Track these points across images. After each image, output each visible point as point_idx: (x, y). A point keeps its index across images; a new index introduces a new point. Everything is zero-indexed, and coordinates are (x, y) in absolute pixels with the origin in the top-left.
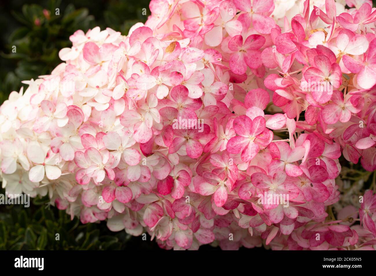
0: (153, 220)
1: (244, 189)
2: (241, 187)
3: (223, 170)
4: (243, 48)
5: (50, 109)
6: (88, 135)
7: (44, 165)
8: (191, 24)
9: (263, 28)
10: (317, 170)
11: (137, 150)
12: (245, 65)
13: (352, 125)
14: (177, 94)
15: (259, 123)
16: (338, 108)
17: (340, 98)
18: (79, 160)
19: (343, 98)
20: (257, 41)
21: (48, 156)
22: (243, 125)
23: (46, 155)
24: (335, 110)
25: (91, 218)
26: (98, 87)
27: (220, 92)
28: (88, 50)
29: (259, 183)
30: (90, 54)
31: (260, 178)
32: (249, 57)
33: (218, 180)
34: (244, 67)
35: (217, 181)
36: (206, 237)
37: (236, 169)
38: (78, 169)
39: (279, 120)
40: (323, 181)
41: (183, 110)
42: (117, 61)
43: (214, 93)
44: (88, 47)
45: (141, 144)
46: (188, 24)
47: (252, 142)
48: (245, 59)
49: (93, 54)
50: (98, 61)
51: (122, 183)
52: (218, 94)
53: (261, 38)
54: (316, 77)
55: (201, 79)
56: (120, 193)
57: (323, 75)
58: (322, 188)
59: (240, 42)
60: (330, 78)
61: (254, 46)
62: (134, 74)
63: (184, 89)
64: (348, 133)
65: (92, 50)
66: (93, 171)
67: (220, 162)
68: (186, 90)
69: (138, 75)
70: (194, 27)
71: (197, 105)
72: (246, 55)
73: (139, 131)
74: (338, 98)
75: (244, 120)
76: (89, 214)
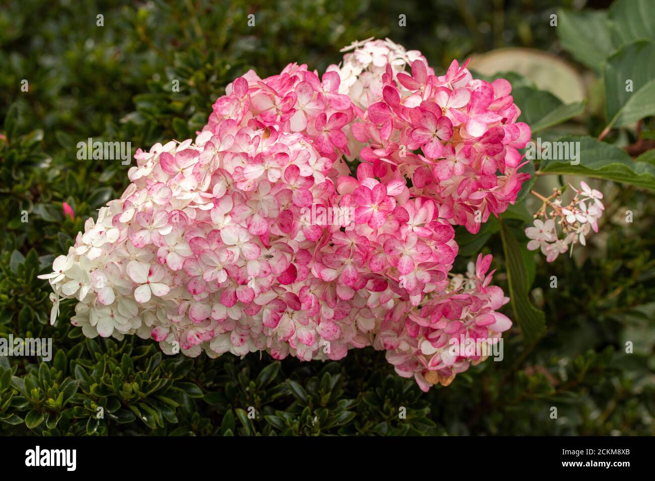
0: (275, 320)
1: (374, 261)
2: (371, 260)
3: (348, 246)
4: (328, 128)
5: (147, 221)
6: (197, 238)
7: (148, 283)
8: (268, 115)
9: (339, 104)
10: (442, 231)
11: (256, 244)
12: (331, 145)
13: (464, 180)
14: (289, 175)
15: (380, 191)
16: (451, 163)
17: (452, 152)
18: (190, 269)
19: (454, 151)
20: (340, 119)
21: (150, 273)
22: (364, 196)
23: (148, 273)
24: (447, 165)
25: (195, 340)
26: (192, 190)
27: (326, 168)
28: (164, 160)
29: (391, 251)
30: (167, 164)
31: (392, 245)
32: (333, 137)
33: (343, 259)
34: (332, 147)
35: (340, 261)
36: (328, 331)
37: (365, 241)
38: (188, 279)
39: (397, 186)
40: (446, 242)
41: (296, 190)
42: (206, 162)
43: (320, 170)
44: (164, 158)
45: (260, 236)
46: (264, 116)
47: (376, 210)
48: (330, 139)
49: (170, 163)
50: (176, 169)
51: (242, 281)
52: (324, 170)
53: (343, 115)
54: (424, 135)
55: (307, 157)
56: (241, 295)
57: (430, 131)
58: (447, 249)
59: (324, 121)
60: (438, 133)
61: (336, 125)
62: (237, 167)
63: (295, 169)
64: (461, 188)
65: (168, 160)
66: (211, 274)
67: (343, 239)
68: (298, 169)
69: (241, 167)
70: (272, 118)
71: (309, 183)
72: (331, 135)
73: (254, 224)
74: (449, 152)
75: (364, 190)
76: (193, 337)
